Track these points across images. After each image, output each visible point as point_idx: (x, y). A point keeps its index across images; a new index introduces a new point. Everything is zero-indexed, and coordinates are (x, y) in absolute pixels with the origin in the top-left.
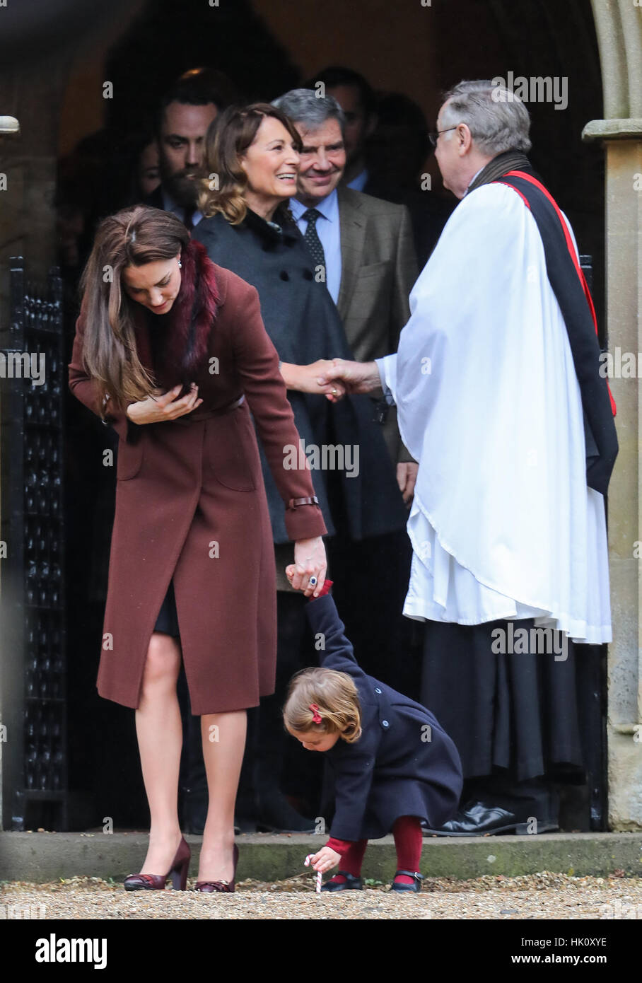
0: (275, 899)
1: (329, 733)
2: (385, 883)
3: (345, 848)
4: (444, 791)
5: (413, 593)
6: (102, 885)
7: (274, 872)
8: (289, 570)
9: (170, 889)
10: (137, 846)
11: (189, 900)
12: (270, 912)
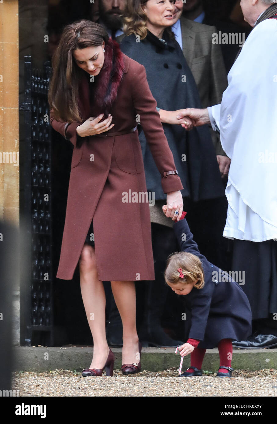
0: (158, 380)
1: (188, 283)
2: (214, 373)
3: (197, 343)
4: (244, 322)
5: (228, 226)
6: (71, 374)
7: (158, 367)
8: (164, 207)
9: (105, 376)
10: (88, 354)
11: (115, 381)
12: (156, 387)
